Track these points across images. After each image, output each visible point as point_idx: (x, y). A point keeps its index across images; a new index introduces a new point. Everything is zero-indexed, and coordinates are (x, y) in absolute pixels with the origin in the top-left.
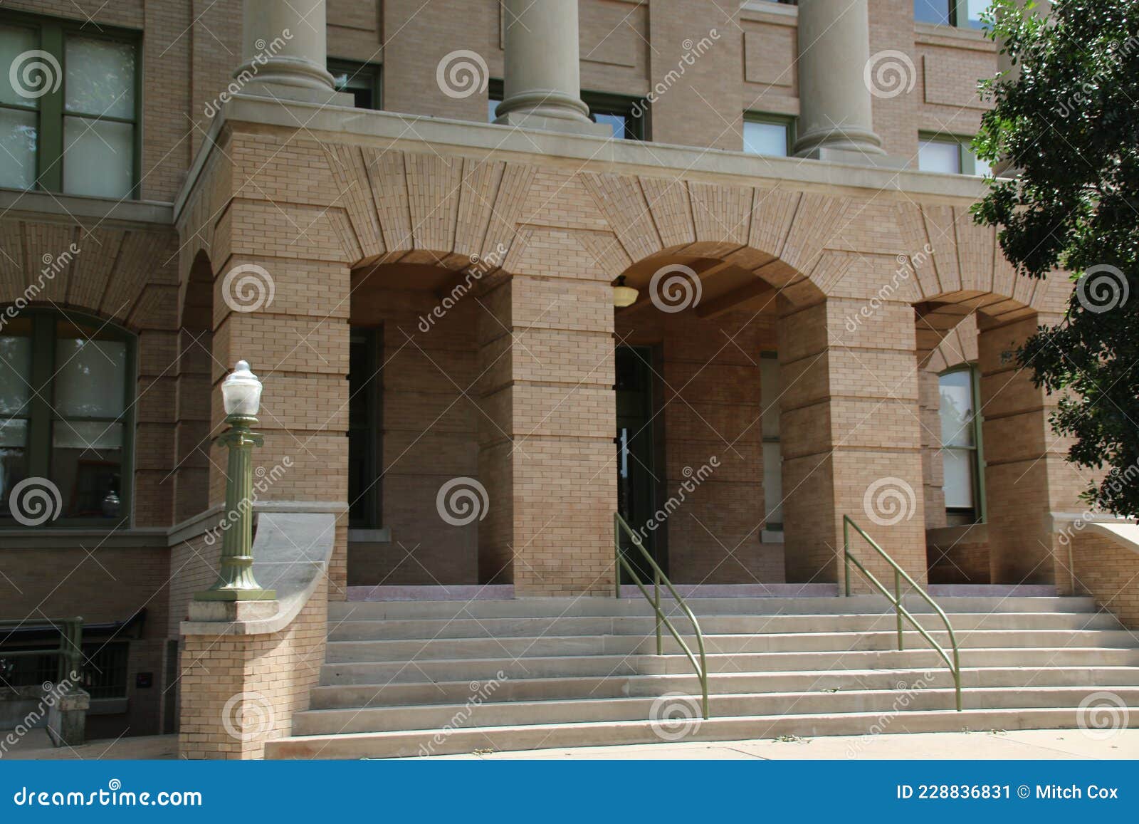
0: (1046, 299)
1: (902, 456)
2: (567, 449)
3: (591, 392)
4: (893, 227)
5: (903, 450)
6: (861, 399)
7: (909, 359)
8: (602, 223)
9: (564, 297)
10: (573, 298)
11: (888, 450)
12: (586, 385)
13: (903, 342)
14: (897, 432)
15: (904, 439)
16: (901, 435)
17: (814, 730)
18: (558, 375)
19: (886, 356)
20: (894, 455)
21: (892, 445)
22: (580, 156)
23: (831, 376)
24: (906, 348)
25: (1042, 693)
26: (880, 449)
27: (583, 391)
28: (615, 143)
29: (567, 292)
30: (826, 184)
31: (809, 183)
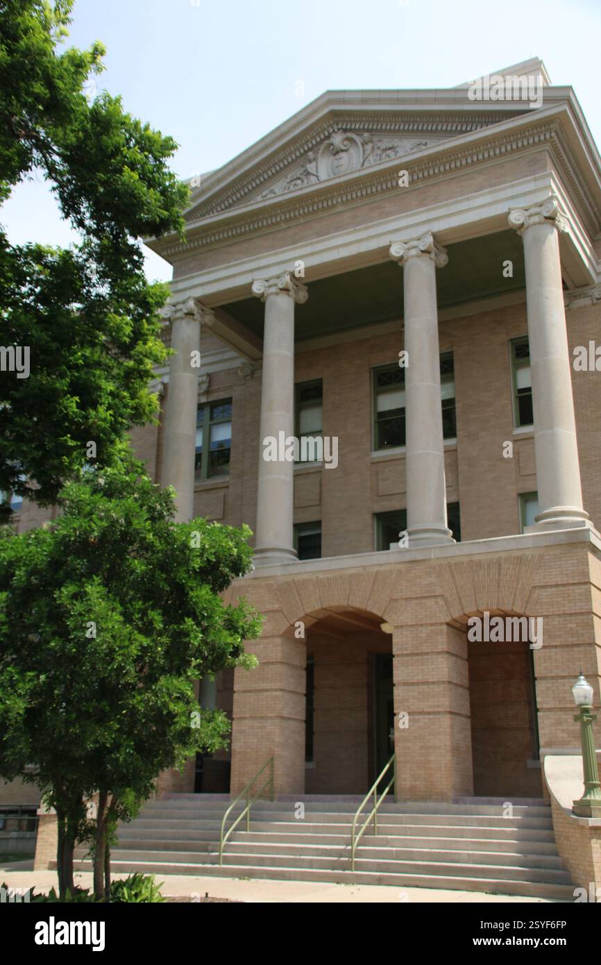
0: (537, 607)
1: (438, 716)
2: (256, 724)
3: (269, 693)
4: (433, 579)
5: (439, 713)
6: (413, 684)
7: (443, 657)
8: (276, 606)
9: (258, 647)
10: (262, 646)
11: (429, 713)
12: (267, 690)
13: (439, 647)
14: (434, 702)
15: (439, 706)
16: (436, 703)
17: (265, 876)
18: (253, 686)
19: (429, 657)
20: (431, 716)
21: (430, 710)
22: (266, 575)
23: (394, 672)
24: (440, 650)
25: (415, 865)
26: (422, 713)
27: (265, 693)
28: (280, 566)
29: (259, 644)
30: (390, 563)
31: (380, 565)
